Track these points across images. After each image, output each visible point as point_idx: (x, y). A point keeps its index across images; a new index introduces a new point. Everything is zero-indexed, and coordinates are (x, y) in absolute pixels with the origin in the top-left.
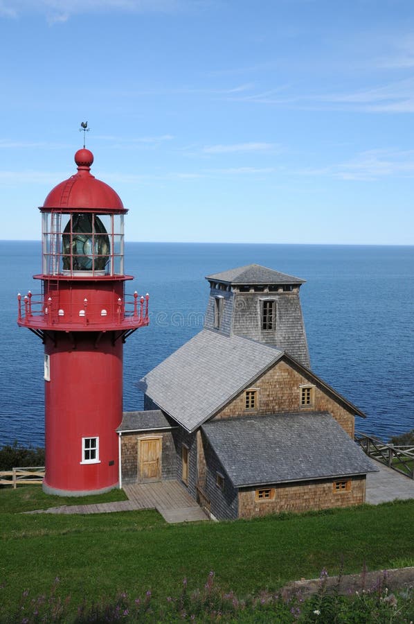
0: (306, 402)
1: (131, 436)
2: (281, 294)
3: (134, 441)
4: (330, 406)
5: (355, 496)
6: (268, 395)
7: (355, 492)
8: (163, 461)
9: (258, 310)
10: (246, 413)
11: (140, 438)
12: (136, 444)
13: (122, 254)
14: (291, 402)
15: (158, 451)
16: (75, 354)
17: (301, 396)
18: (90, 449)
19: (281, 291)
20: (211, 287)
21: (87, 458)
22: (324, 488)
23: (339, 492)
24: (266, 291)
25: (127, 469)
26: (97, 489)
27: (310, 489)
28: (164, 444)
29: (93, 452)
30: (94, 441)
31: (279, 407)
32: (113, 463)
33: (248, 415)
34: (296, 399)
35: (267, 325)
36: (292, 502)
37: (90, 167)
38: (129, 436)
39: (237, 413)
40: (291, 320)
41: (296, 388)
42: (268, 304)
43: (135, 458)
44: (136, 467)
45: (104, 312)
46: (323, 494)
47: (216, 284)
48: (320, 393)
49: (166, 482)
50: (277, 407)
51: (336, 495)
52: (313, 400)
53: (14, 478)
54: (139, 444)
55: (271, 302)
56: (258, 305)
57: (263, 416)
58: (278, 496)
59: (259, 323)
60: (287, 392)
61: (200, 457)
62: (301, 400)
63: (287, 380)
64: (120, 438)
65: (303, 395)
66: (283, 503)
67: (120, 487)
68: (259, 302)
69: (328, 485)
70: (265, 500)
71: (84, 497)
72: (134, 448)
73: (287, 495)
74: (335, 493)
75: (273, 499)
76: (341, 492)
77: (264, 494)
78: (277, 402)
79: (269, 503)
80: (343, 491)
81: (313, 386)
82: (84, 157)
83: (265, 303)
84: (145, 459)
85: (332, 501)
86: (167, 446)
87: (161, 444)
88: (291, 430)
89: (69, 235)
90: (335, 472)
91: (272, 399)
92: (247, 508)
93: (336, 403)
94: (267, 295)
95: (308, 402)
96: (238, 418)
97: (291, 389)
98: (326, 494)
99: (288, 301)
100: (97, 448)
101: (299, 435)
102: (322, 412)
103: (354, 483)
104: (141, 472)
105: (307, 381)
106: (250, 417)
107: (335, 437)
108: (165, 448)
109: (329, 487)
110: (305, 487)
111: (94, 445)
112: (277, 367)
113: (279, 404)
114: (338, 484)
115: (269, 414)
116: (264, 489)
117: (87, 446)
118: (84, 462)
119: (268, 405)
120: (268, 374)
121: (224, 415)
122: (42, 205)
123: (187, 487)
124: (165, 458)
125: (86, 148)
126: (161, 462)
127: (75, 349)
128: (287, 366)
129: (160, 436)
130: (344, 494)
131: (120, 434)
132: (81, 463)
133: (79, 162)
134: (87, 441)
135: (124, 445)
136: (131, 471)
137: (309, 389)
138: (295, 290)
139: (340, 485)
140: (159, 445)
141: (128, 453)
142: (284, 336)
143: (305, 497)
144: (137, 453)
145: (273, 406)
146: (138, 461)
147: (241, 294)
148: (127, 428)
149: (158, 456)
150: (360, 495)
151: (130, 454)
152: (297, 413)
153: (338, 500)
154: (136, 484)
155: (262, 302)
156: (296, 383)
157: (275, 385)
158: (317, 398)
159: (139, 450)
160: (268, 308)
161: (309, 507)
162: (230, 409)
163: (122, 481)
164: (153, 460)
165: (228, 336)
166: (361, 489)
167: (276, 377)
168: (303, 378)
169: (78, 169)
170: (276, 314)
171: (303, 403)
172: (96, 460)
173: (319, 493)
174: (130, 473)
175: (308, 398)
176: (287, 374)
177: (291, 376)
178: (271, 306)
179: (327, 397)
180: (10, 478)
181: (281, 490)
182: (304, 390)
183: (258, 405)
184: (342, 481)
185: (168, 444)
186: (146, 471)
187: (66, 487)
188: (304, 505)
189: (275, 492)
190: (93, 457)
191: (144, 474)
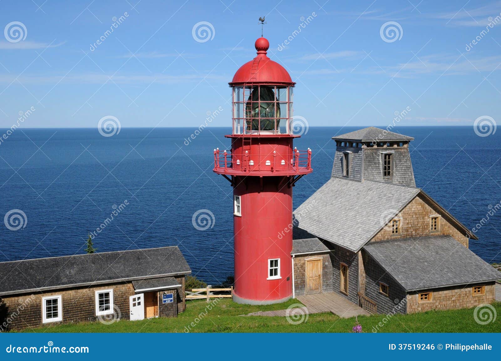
0: (434, 228)
1: (300, 258)
2: (396, 149)
3: (302, 262)
4: (451, 231)
5: (488, 298)
6: (408, 223)
7: (487, 295)
8: (323, 277)
9: (381, 161)
10: (393, 237)
11: (307, 259)
12: (304, 264)
13: (287, 118)
14: (424, 229)
15: (319, 269)
16: (263, 194)
17: (431, 224)
18: (274, 268)
19: (395, 146)
20: (337, 145)
21: (271, 275)
22: (466, 291)
23: (476, 295)
24: (385, 146)
25: (298, 283)
26: (280, 299)
27: (456, 293)
28: (324, 264)
29: (276, 270)
30: (276, 261)
31: (416, 232)
32: (289, 279)
33: (394, 238)
34: (427, 226)
35: (387, 172)
36: (444, 303)
37: (267, 51)
38: (299, 258)
39: (386, 237)
40: (403, 169)
41: (427, 218)
42: (387, 156)
43: (303, 275)
44: (304, 282)
45: (283, 162)
46: (465, 296)
47: (341, 143)
48: (443, 222)
49: (325, 293)
50: (414, 232)
51: (475, 297)
52: (439, 227)
53: (208, 293)
54: (306, 264)
55: (389, 155)
56: (380, 157)
57: (405, 239)
58: (434, 299)
59: (382, 171)
60: (421, 220)
61: (361, 272)
62: (431, 227)
63: (421, 211)
64: (293, 260)
65: (432, 222)
66: (437, 304)
67: (294, 297)
68: (380, 155)
69: (469, 289)
70: (425, 301)
71: (271, 305)
72: (303, 267)
73: (440, 297)
74: (473, 295)
75: (431, 301)
76: (478, 295)
77: (424, 297)
78: (414, 228)
79: (428, 303)
80: (479, 294)
81: (439, 216)
82: (262, 43)
83: (386, 155)
84: (311, 275)
85: (472, 302)
86: (326, 265)
87: (322, 264)
88: (430, 249)
89: (258, 103)
90: (475, 279)
91: (410, 226)
92: (413, 307)
93: (455, 229)
94: (386, 149)
95: (435, 229)
96: (388, 241)
97: (423, 218)
98: (468, 296)
99: (401, 154)
100: (279, 268)
101: (437, 253)
102: (446, 236)
103: (487, 288)
104: (308, 286)
105: (434, 212)
106: (395, 240)
107: (463, 253)
108: (325, 267)
109: (470, 291)
110: (453, 291)
111: (276, 265)
112: (413, 201)
113: (416, 230)
114: (475, 289)
115: (408, 238)
116: (424, 292)
117: (272, 266)
118: (270, 278)
119: (407, 231)
120: (407, 207)
121: (378, 238)
122: (231, 81)
123: (347, 295)
124: (325, 274)
125: (264, 37)
126: (322, 278)
127: (263, 191)
128: (421, 201)
129: (321, 257)
130: (480, 297)
131: (294, 256)
132: (268, 279)
133: (258, 48)
134: (272, 262)
135: (296, 265)
136: (301, 285)
137: (435, 218)
138: (405, 146)
139: (477, 290)
140: (320, 264)
141: (299, 271)
142: (399, 181)
143: (453, 299)
144: (304, 271)
145: (411, 232)
146: (306, 277)
147: (368, 150)
148: (298, 251)
149: (319, 273)
150: (491, 297)
151: (300, 272)
152: (427, 237)
153: (476, 301)
154: (304, 295)
155: (384, 155)
156: (427, 214)
157: (413, 216)
158: (442, 225)
159: (306, 268)
160: (387, 160)
161: (455, 307)
162: (382, 234)
163: (295, 292)
164: (316, 277)
165: (360, 181)
166: (492, 292)
167: (413, 209)
168: (432, 210)
169: (258, 54)
170: (393, 164)
171: (432, 229)
172: (278, 277)
173: (462, 295)
174: (300, 286)
175: (435, 225)
176: (420, 207)
177: (424, 208)
178: (389, 158)
179: (449, 224)
180: (204, 293)
181: (436, 293)
182: (432, 218)
183: (401, 231)
184: (478, 286)
185: (327, 263)
186: (311, 285)
187: (256, 298)
188: (452, 305)
189: (432, 295)
190: (276, 274)
191: (310, 286)
